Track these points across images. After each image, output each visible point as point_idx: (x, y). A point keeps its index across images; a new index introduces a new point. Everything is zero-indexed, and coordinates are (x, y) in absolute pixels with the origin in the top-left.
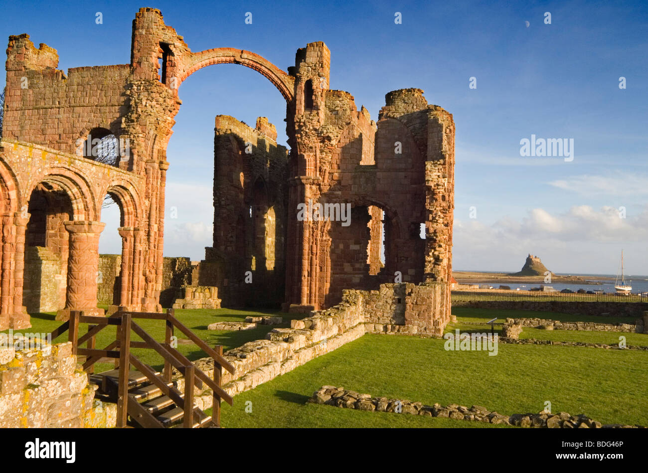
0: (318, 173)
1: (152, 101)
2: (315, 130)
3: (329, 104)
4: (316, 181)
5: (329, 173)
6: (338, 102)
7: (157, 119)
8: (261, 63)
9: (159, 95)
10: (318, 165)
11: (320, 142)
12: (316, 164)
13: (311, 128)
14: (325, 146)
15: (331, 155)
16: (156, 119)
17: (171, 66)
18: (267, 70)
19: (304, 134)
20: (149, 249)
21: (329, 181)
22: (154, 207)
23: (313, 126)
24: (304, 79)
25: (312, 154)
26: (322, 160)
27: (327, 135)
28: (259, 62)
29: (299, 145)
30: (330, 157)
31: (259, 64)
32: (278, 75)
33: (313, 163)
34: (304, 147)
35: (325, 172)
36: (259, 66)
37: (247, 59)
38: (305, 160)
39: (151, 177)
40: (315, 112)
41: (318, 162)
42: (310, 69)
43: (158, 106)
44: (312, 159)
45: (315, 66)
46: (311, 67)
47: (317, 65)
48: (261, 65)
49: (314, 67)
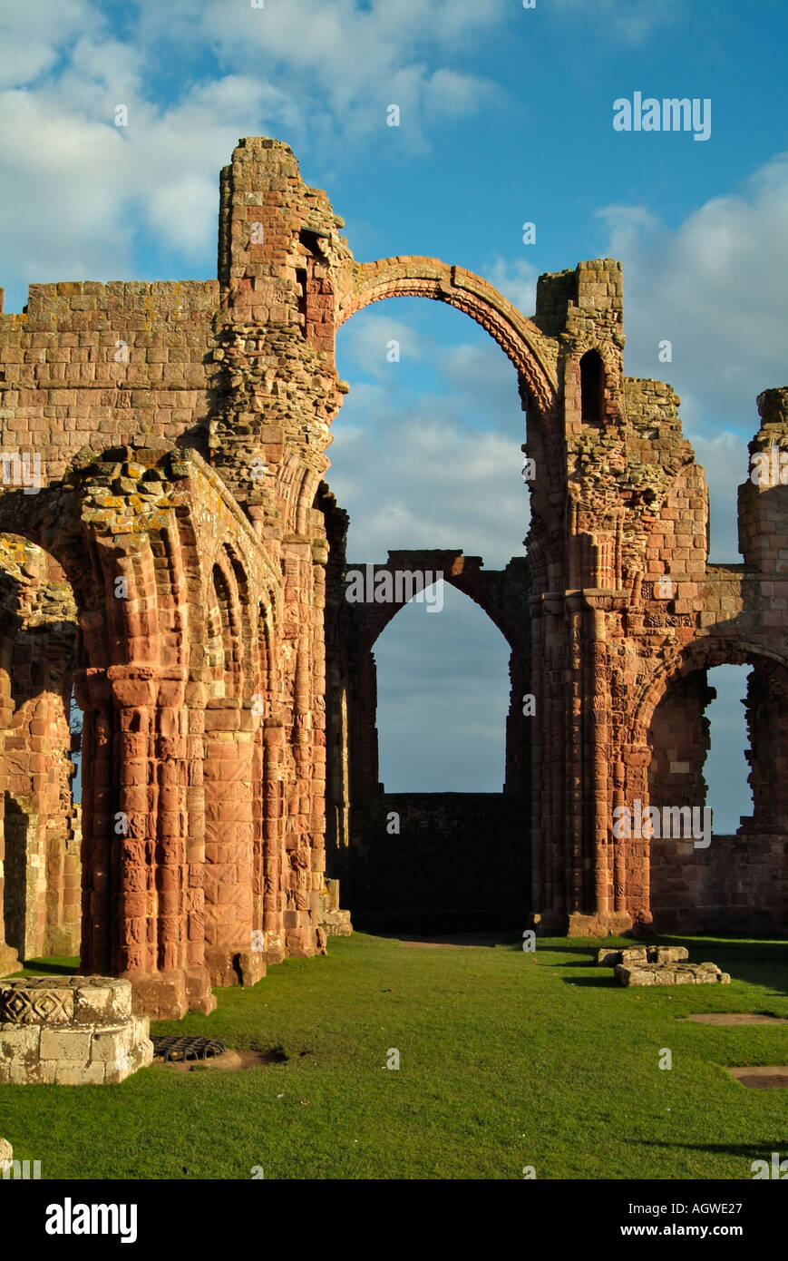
0: (620, 581)
1: (288, 382)
2: (617, 474)
3: (634, 413)
4: (620, 601)
5: (643, 582)
6: (657, 407)
7: (305, 429)
8: (491, 301)
9: (302, 366)
10: (621, 561)
11: (626, 505)
12: (616, 560)
13: (607, 468)
14: (636, 514)
15: (646, 537)
16: (300, 427)
17: (321, 292)
18: (501, 320)
19: (591, 484)
20: (299, 776)
21: (644, 601)
22: (306, 662)
23: (610, 464)
24: (584, 348)
25: (610, 534)
26: (627, 549)
27: (644, 488)
28: (488, 298)
29: (578, 510)
30: (644, 543)
31: (487, 302)
32: (524, 333)
33: (610, 555)
34: (589, 516)
35: (636, 579)
36: (485, 307)
37: (463, 288)
38: (596, 548)
39: (298, 583)
40: (612, 431)
41: (620, 554)
42: (594, 324)
43: (300, 394)
44: (610, 545)
45: (605, 317)
46: (595, 318)
47: (609, 316)
48: (491, 306)
49: (602, 322)
